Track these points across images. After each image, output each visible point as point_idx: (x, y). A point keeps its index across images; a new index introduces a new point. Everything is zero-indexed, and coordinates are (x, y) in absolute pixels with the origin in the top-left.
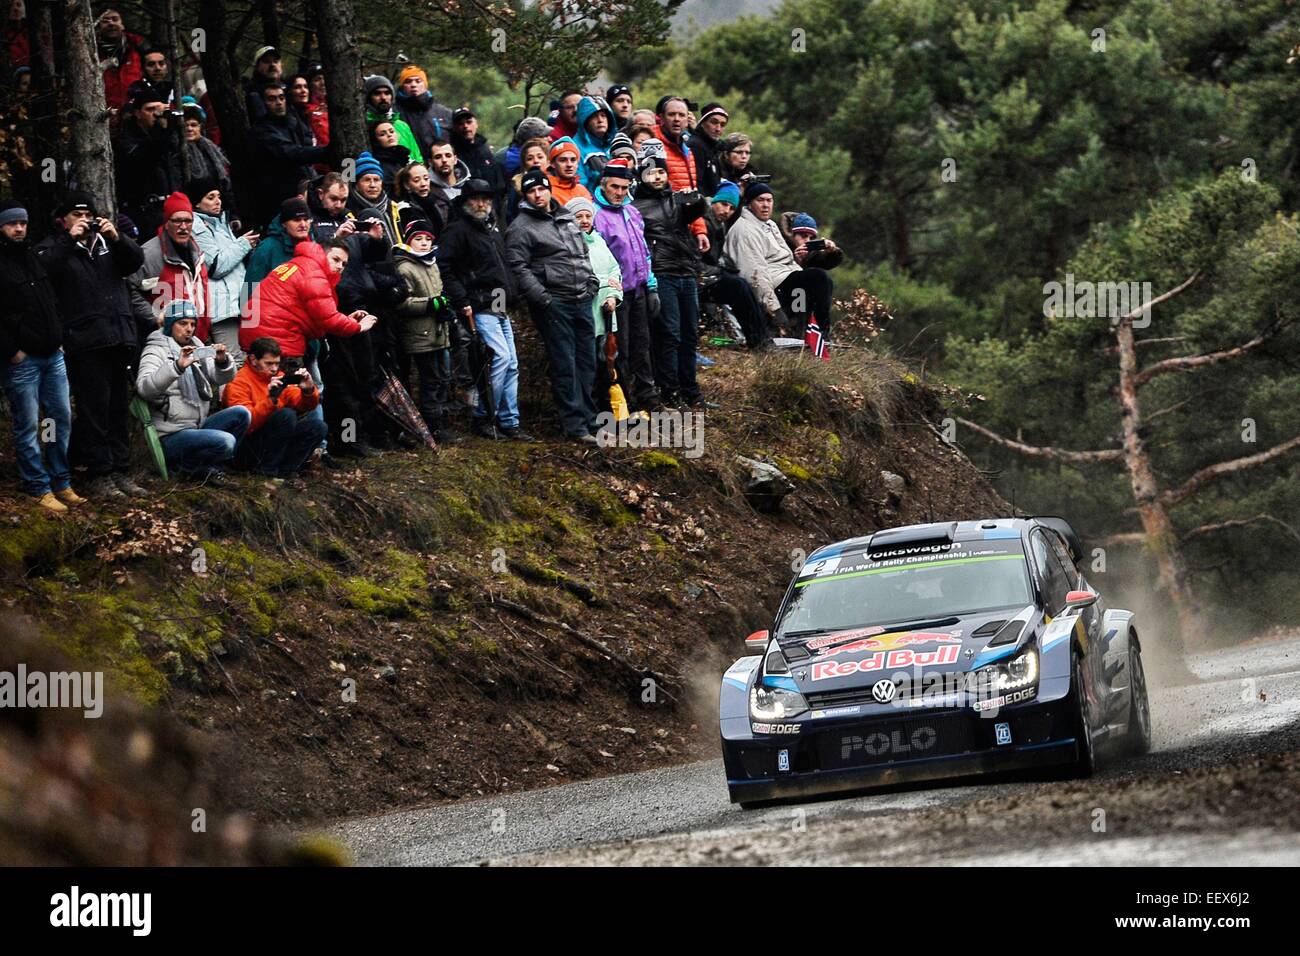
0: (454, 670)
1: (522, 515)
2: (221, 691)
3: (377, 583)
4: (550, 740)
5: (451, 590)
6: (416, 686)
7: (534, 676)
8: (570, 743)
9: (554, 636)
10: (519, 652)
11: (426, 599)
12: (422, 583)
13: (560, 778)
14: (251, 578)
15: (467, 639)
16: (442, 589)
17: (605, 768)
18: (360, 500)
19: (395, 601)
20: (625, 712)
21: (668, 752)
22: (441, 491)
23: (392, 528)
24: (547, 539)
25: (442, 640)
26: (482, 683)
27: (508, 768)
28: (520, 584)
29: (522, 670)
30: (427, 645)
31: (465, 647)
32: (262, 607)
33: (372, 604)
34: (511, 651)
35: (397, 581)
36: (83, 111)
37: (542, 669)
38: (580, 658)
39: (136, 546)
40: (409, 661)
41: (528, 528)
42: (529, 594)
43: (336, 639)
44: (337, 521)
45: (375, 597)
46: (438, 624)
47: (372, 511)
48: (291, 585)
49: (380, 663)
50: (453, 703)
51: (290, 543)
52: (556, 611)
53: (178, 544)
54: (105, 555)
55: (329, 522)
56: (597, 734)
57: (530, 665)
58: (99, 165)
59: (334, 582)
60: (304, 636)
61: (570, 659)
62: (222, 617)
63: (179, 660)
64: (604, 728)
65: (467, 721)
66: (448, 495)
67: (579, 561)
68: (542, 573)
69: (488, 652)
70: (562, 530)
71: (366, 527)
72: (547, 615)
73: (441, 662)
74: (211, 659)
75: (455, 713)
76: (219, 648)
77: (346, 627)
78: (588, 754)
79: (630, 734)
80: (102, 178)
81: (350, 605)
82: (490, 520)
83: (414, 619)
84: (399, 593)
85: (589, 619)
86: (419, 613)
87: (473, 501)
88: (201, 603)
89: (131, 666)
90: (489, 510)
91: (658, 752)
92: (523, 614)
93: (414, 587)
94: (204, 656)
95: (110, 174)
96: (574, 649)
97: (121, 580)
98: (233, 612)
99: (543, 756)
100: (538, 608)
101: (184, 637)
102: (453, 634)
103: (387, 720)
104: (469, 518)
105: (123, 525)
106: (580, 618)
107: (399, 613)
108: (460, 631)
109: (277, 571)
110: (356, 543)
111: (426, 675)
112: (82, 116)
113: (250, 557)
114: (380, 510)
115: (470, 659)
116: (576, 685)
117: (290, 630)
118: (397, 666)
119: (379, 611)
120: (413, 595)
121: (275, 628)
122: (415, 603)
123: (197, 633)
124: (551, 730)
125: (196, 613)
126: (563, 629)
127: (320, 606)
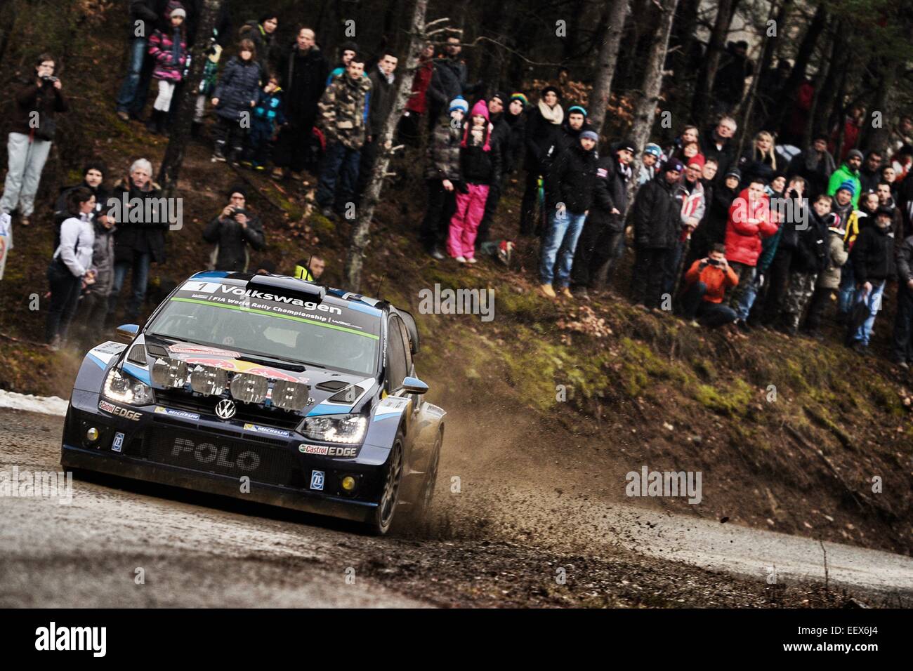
0: (739, 452)
1: (833, 388)
2: (592, 415)
3: (720, 393)
4: (779, 507)
5: (760, 411)
6: (711, 452)
7: (785, 471)
8: (789, 513)
9: (809, 455)
10: (783, 456)
11: (742, 409)
12: (746, 402)
13: (771, 528)
14: (642, 365)
15: (755, 439)
16: (757, 409)
17: (804, 532)
18: (733, 348)
19: (723, 405)
20: (834, 508)
21: (848, 538)
22: (788, 360)
23: (747, 368)
24: (841, 406)
25: (739, 433)
26: (752, 464)
27: (743, 512)
28: (805, 421)
29: (779, 465)
30: (729, 434)
31: (751, 442)
32: (638, 380)
33: (708, 402)
34: (778, 453)
35: (732, 396)
36: (645, 93)
37: (792, 469)
38: (819, 471)
39: (578, 326)
40: (714, 438)
41: (832, 395)
42: (808, 428)
43: (675, 412)
44: (715, 355)
45: (712, 399)
46: (742, 426)
47: (737, 356)
48: (664, 376)
49: (694, 433)
50: (728, 468)
51: (677, 355)
52: (819, 443)
53: (600, 332)
54: (561, 324)
55: (710, 353)
56: (809, 513)
57: (785, 464)
58: (644, 124)
59: (692, 383)
60: (656, 404)
61: (813, 470)
62: (610, 378)
63: (573, 391)
64: (815, 512)
65: (732, 480)
66: (791, 363)
67: (854, 422)
68: (824, 421)
69: (763, 450)
70: (854, 404)
71: (730, 363)
72: (813, 442)
73: (732, 444)
74: (593, 397)
75: (728, 474)
76: (601, 394)
77: (686, 408)
78: (797, 522)
79: (829, 521)
80: (643, 131)
81: (695, 398)
82: (810, 384)
83: (731, 418)
84: (727, 402)
85: (838, 453)
86: (735, 416)
87: (804, 371)
88: (603, 367)
89: (543, 385)
90: (813, 379)
91: (841, 535)
92: (797, 437)
93: (741, 402)
94: (589, 394)
95: (648, 131)
96: (818, 466)
97: (563, 340)
98: (619, 377)
99: (768, 513)
100: (809, 438)
101: (582, 381)
102: (748, 433)
103: (683, 463)
104: (797, 379)
105: (578, 313)
106: (833, 452)
107: (723, 412)
108: (753, 433)
109: (660, 366)
110: (721, 369)
111: (720, 448)
112: (643, 95)
113: (648, 354)
114: (743, 357)
115: (751, 449)
116: (809, 484)
117: (649, 398)
118: (705, 438)
119: (711, 407)
120: (737, 406)
121: (640, 394)
122: (734, 410)
123: (591, 381)
124: (782, 502)
125: (596, 370)
126: (817, 453)
127: (676, 392)
